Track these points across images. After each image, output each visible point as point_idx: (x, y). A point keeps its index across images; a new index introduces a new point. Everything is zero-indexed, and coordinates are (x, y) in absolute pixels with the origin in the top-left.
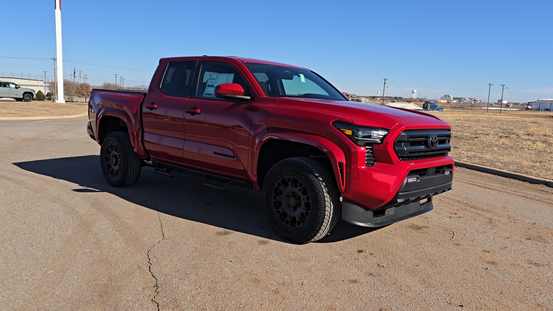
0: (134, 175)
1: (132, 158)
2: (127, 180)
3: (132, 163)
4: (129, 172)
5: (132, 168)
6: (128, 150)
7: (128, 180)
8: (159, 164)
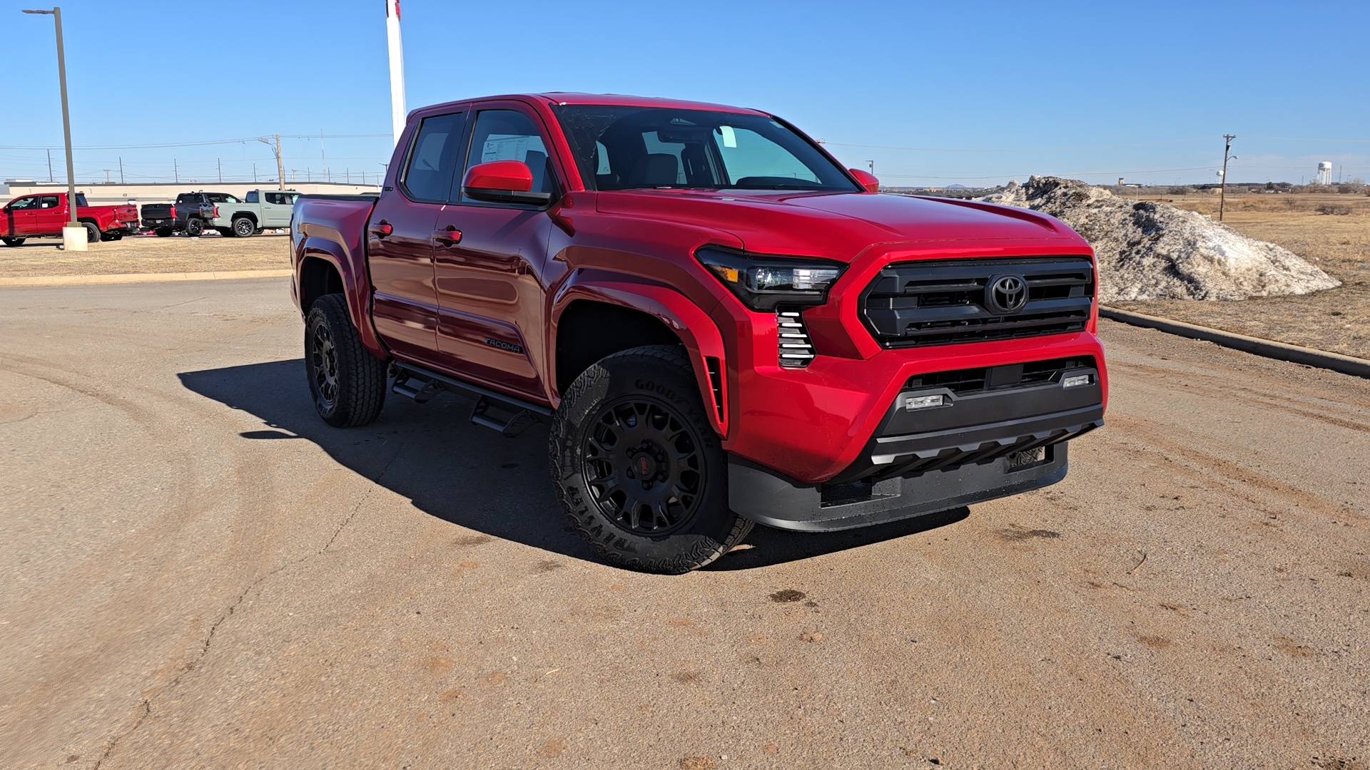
0: (367, 398)
1: (359, 357)
2: (352, 410)
3: (360, 369)
4: (354, 391)
5: (360, 382)
6: (350, 337)
7: (355, 410)
8: (404, 369)
